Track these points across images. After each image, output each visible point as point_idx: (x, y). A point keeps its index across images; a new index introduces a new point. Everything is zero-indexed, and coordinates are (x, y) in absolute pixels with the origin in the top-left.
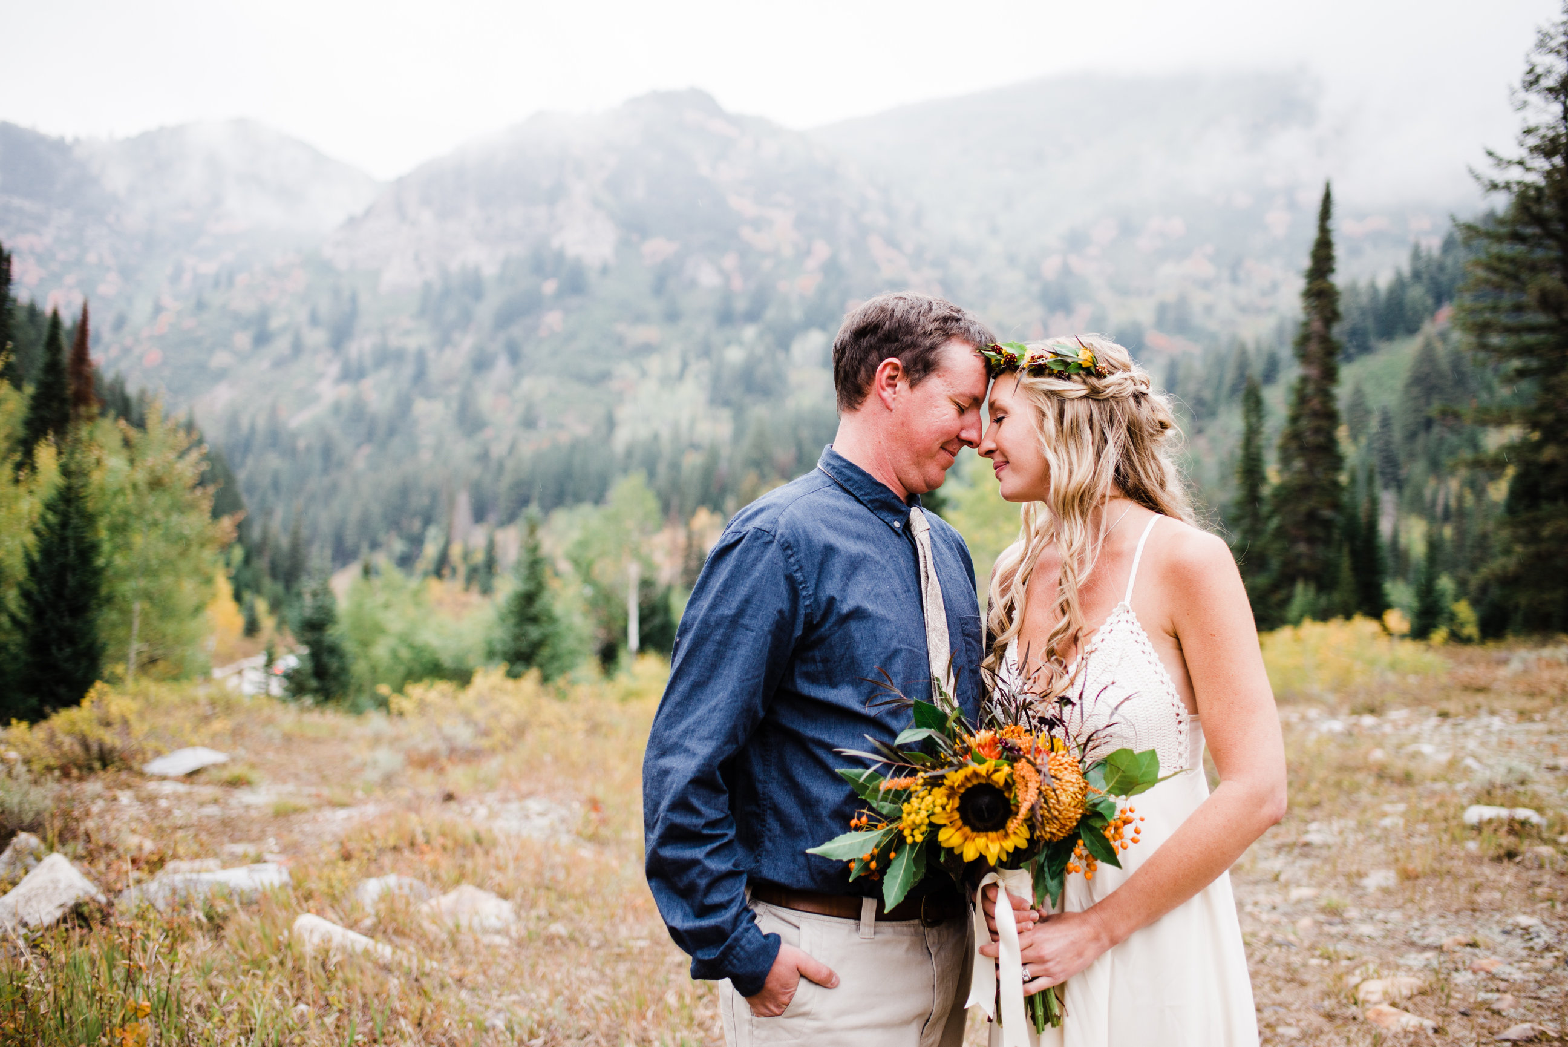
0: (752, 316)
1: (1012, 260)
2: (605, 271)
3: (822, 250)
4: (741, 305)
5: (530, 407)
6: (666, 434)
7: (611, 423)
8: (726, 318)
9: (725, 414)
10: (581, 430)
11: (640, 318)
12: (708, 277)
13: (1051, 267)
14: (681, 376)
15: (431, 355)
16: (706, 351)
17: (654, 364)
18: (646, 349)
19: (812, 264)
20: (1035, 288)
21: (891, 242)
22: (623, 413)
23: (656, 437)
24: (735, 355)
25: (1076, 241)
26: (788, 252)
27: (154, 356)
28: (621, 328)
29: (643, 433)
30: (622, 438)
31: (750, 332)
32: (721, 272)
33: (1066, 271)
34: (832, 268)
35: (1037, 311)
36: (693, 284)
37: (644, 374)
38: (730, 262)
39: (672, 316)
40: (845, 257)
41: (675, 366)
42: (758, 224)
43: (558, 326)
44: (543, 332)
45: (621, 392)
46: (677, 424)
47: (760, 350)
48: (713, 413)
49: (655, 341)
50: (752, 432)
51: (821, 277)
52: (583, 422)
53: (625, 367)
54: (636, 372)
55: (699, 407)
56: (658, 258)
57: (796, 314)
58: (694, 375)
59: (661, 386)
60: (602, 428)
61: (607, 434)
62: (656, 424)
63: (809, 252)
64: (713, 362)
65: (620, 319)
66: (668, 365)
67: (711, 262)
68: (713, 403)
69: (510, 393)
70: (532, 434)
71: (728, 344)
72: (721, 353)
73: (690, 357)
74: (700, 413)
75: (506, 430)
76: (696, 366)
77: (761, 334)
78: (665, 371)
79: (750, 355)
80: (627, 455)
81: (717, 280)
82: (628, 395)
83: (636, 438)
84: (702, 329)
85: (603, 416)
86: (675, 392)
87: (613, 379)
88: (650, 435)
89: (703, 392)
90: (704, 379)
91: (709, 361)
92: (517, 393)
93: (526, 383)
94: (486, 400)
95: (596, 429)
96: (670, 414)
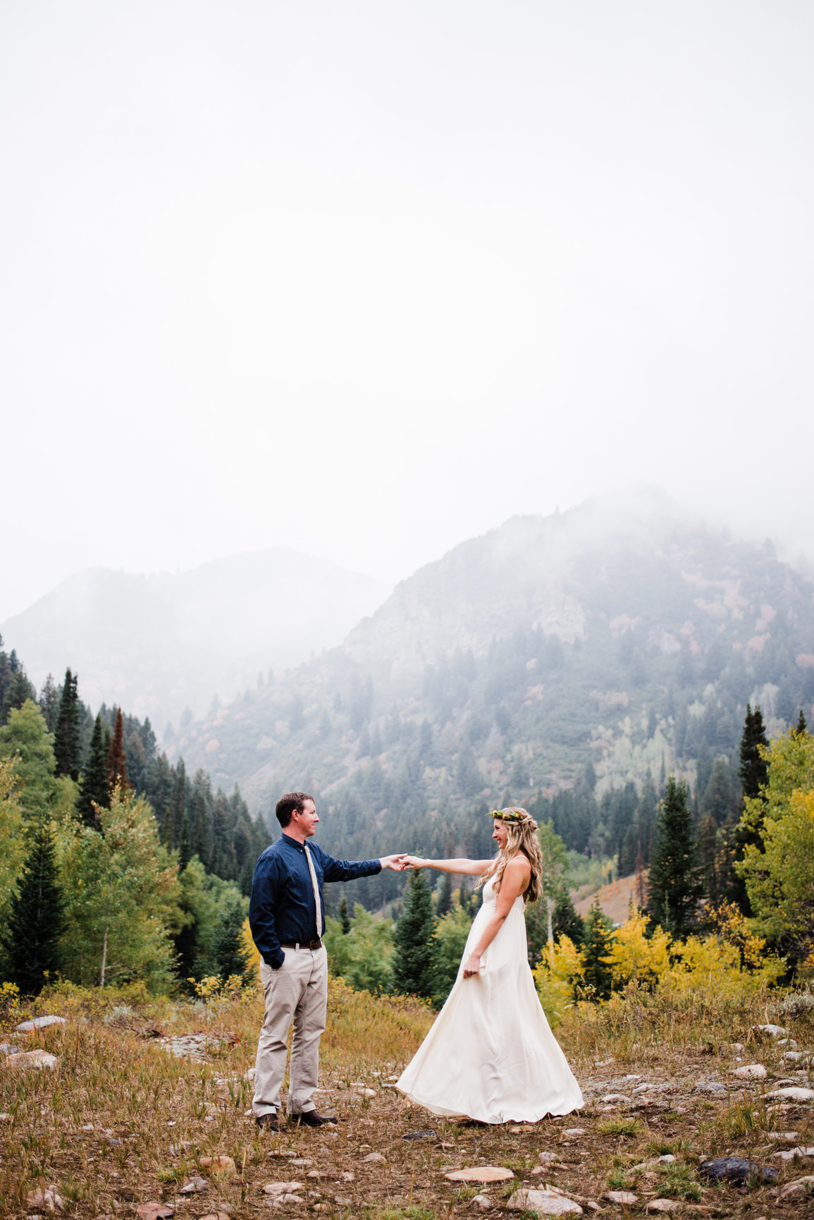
0: (710, 676)
2: (578, 647)
3: (769, 612)
4: (700, 666)
5: (519, 768)
6: (639, 785)
7: (592, 779)
8: (687, 679)
9: (692, 763)
10: (566, 785)
11: (611, 685)
12: (669, 645)
14: (651, 735)
15: (436, 727)
16: (671, 710)
17: (626, 724)
18: (619, 711)
19: (760, 624)
22: (600, 768)
23: (631, 787)
24: (697, 710)
26: (738, 615)
27: (213, 745)
28: (593, 693)
29: (620, 784)
30: (602, 788)
31: (709, 689)
32: (679, 638)
34: (779, 627)
36: (656, 650)
37: (618, 733)
38: (687, 629)
39: (639, 681)
40: (791, 615)
41: (645, 723)
42: (709, 595)
43: (541, 697)
44: (528, 703)
45: (599, 750)
46: (649, 774)
47: (719, 705)
48: (681, 765)
49: (626, 703)
50: (714, 775)
51: (768, 635)
52: (566, 778)
53: (601, 728)
54: (610, 732)
55: (667, 758)
56: (624, 631)
57: (750, 670)
58: (662, 731)
59: (633, 743)
60: (584, 781)
61: (588, 786)
62: (630, 776)
63: (758, 614)
64: (677, 719)
65: (594, 687)
66: (638, 724)
67: (670, 632)
68: (679, 755)
69: (503, 758)
70: (523, 791)
71: (692, 703)
72: (685, 709)
73: (658, 716)
74: (667, 764)
75: (500, 789)
76: (663, 724)
77: (719, 691)
78: (636, 729)
79: (710, 710)
80: (607, 804)
81: (677, 647)
82: (605, 753)
83: (613, 789)
84: (666, 690)
85: (583, 772)
86: (645, 746)
87: (591, 739)
88: (624, 785)
89: (671, 745)
90: (671, 733)
91: (674, 719)
92: (508, 757)
93: (516, 748)
94: (482, 765)
95: (578, 783)
96: (642, 767)
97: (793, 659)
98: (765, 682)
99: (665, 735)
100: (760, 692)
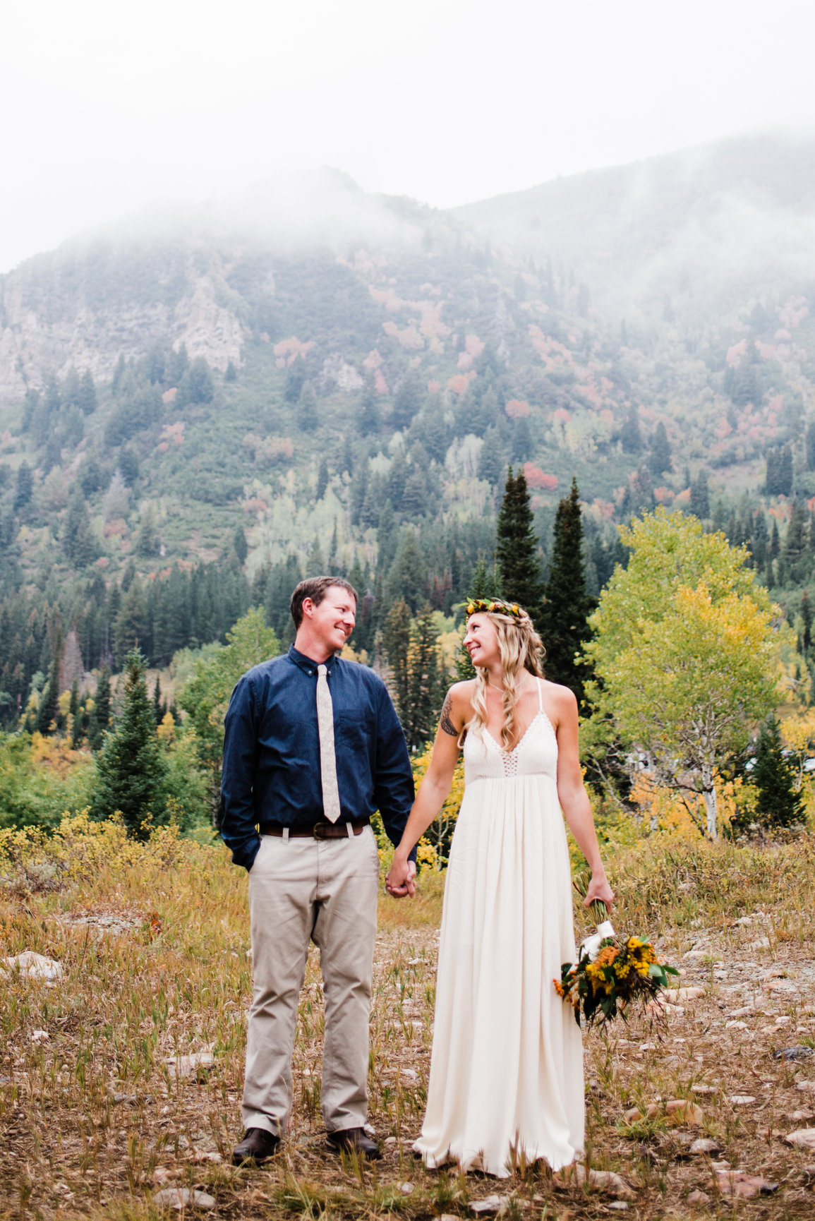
0: (399, 422)
1: (691, 347)
2: (231, 376)
3: (475, 345)
4: (386, 409)
5: (148, 531)
6: (303, 559)
7: (242, 548)
8: (369, 424)
9: (372, 533)
10: (209, 557)
11: (271, 428)
12: (349, 379)
13: (735, 354)
14: (321, 494)
15: (38, 473)
16: (348, 464)
17: (289, 480)
18: (282, 461)
19: (465, 359)
20: (719, 377)
21: (554, 333)
22: (253, 536)
23: (293, 561)
24: (380, 466)
25: (762, 323)
26: (437, 346)
28: (249, 438)
29: (279, 557)
30: (254, 562)
31: (397, 439)
32: (361, 372)
33: (755, 358)
34: (487, 364)
35: (723, 404)
36: (332, 386)
37: (278, 491)
38: (372, 361)
39: (308, 424)
40: (502, 351)
41: (314, 479)
42: (401, 319)
43: (180, 439)
44: (163, 446)
45: (252, 512)
46: (316, 546)
47: (409, 460)
48: (357, 535)
49: (290, 454)
50: (401, 551)
51: (474, 374)
52: (209, 546)
53: (257, 483)
54: (269, 489)
55: (339, 525)
56: (292, 359)
57: (449, 418)
58: (335, 490)
59: (297, 504)
60: (232, 552)
61: (237, 559)
62: (292, 547)
63: (461, 347)
64: (355, 475)
65: (250, 429)
66: (305, 481)
67: (351, 363)
68: (356, 521)
69: (126, 517)
70: (151, 562)
71: (374, 455)
72: (365, 464)
73: (330, 471)
74: (340, 533)
75: (121, 559)
76: (336, 481)
77: (409, 442)
78: (301, 486)
79: (398, 466)
80: (262, 583)
81: (359, 382)
82: (260, 515)
83: (270, 563)
84: (342, 437)
85: (232, 540)
86: (312, 509)
87: (243, 498)
88: (285, 559)
89: (345, 509)
90: (346, 493)
91: (350, 475)
92: (134, 517)
93: (144, 505)
94: (98, 525)
95: (225, 555)
96: (308, 536)
97: (502, 405)
98: (467, 433)
99: (338, 497)
100: (460, 446)
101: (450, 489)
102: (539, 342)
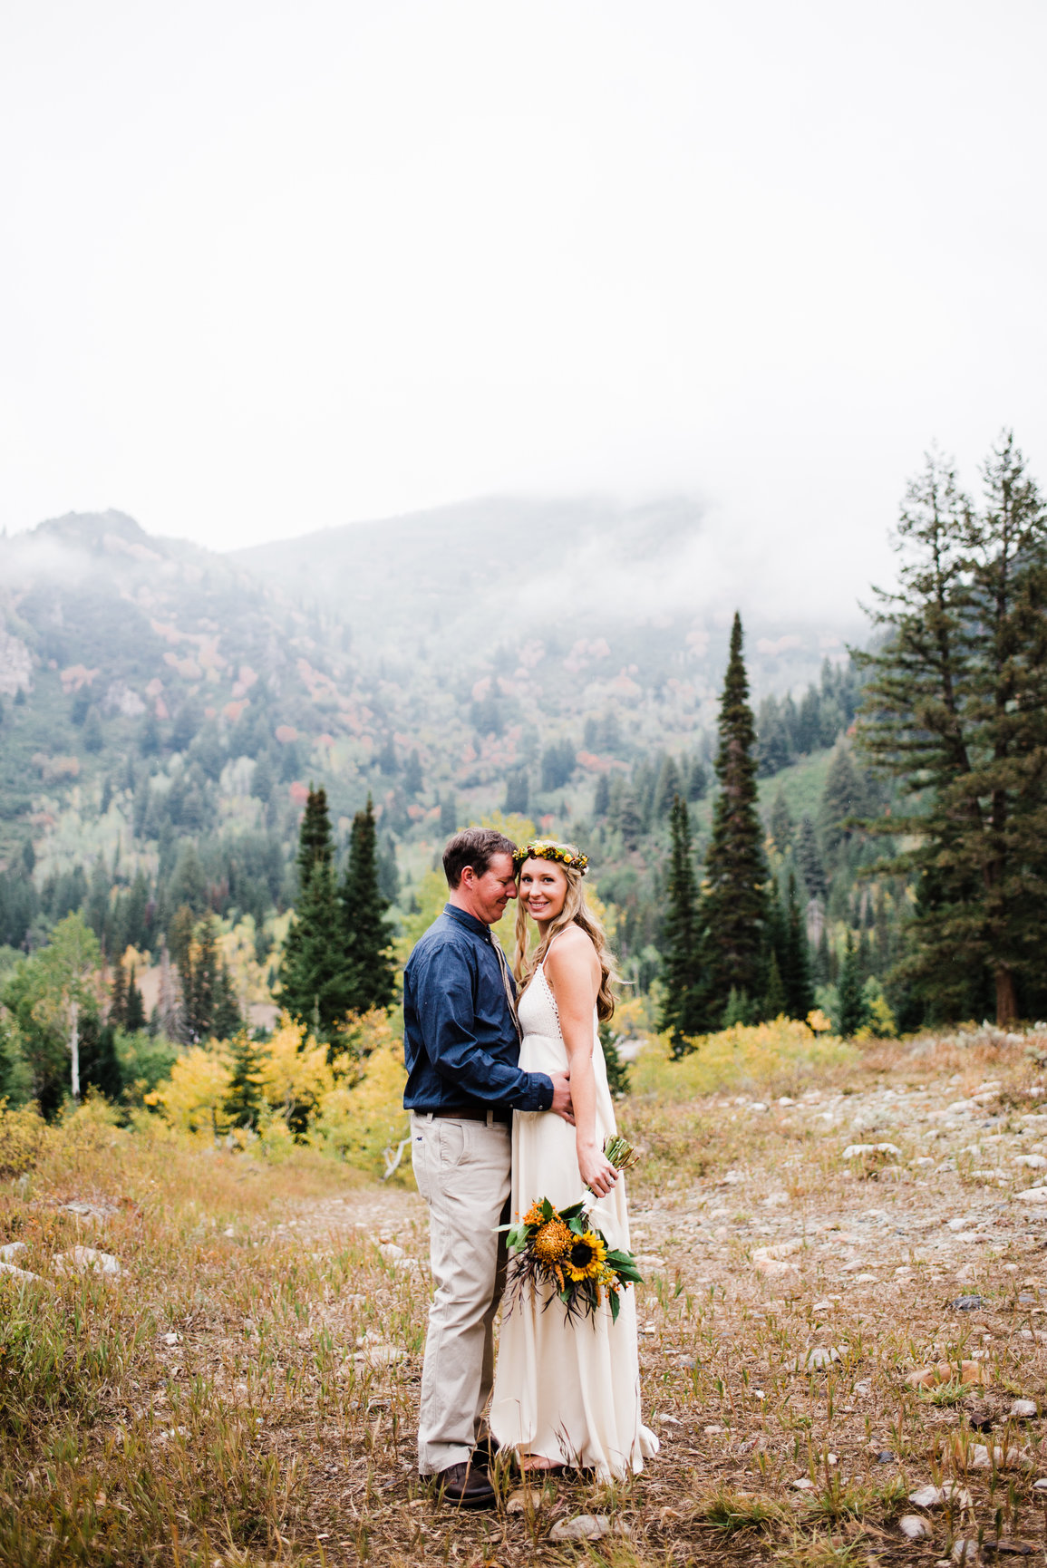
0: (178, 745)
1: (441, 683)
2: (20, 699)
3: (249, 676)
4: (166, 732)
6: (89, 869)
7: (30, 859)
8: (150, 746)
9: (152, 845)
11: (59, 748)
12: (131, 705)
13: (481, 690)
14: (105, 809)
16: (130, 782)
17: (75, 796)
18: (68, 779)
19: (239, 689)
20: (466, 709)
21: (321, 668)
22: (41, 848)
23: (79, 871)
24: (161, 784)
25: (504, 662)
26: (214, 676)
28: (38, 758)
29: (65, 867)
31: (176, 760)
32: (144, 698)
33: (497, 693)
34: (259, 693)
35: (469, 733)
36: (116, 711)
37: (65, 806)
38: (153, 689)
39: (93, 746)
40: (273, 682)
41: (98, 796)
42: (181, 650)
45: (40, 826)
46: (100, 857)
47: (187, 779)
48: (139, 846)
49: (76, 771)
50: (180, 863)
51: (247, 702)
53: (45, 799)
54: (56, 805)
55: (123, 839)
56: (78, 685)
57: (224, 741)
58: (118, 806)
59: (83, 818)
60: (21, 862)
61: (26, 869)
62: (78, 858)
63: (236, 678)
64: (138, 793)
65: (37, 749)
66: (90, 797)
67: (134, 690)
68: (137, 834)
71: (154, 774)
72: (146, 783)
73: (114, 788)
74: (124, 845)
76: (119, 798)
77: (187, 763)
78: (87, 803)
79: (177, 784)
80: (50, 890)
81: (141, 708)
82: (48, 829)
83: (57, 873)
84: (125, 758)
85: (21, 852)
86: (96, 823)
87: (32, 812)
88: (72, 869)
89: (127, 822)
90: (129, 809)
91: (133, 792)
95: (14, 865)
96: (93, 848)
97: (272, 730)
98: (240, 755)
99: (121, 812)
100: (234, 766)
101: (224, 806)
102: (307, 675)
